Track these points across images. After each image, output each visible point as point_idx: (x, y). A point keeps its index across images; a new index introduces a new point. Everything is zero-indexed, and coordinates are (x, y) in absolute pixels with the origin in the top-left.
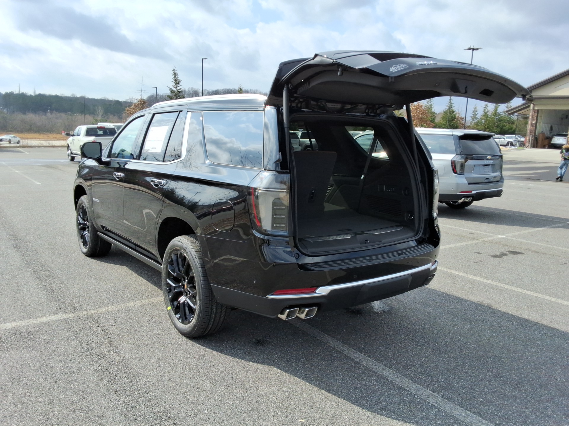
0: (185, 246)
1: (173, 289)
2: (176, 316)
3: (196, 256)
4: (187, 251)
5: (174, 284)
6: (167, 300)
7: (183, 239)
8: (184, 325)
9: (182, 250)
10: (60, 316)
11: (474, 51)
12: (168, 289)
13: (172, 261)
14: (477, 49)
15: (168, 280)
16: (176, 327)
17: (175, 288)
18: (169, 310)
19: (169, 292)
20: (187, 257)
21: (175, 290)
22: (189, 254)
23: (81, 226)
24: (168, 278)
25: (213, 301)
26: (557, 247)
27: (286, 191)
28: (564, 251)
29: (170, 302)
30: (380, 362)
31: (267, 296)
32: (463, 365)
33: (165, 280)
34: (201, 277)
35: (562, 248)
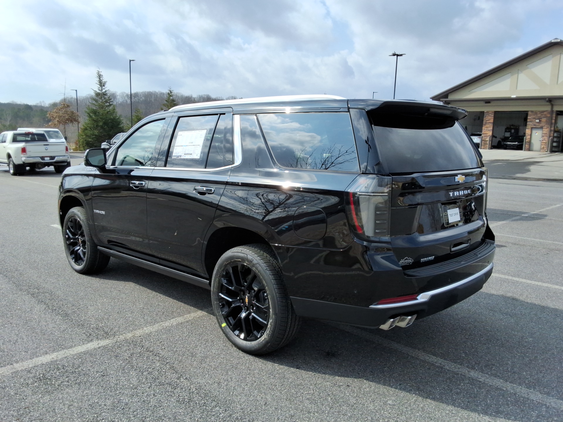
2: (235, 332)
3: (267, 268)
4: (253, 262)
5: (231, 298)
8: (248, 342)
10: (97, 344)
11: (398, 57)
12: (221, 304)
13: (228, 274)
14: (401, 55)
15: (220, 294)
16: (236, 345)
17: (232, 302)
18: (224, 327)
19: (223, 308)
20: (253, 269)
21: (232, 305)
22: (257, 265)
23: (72, 241)
24: (220, 292)
26: (529, 239)
27: (387, 194)
28: (539, 242)
29: (224, 318)
30: (461, 365)
31: (369, 306)
32: (535, 359)
33: (216, 295)
34: (276, 290)
35: (535, 239)
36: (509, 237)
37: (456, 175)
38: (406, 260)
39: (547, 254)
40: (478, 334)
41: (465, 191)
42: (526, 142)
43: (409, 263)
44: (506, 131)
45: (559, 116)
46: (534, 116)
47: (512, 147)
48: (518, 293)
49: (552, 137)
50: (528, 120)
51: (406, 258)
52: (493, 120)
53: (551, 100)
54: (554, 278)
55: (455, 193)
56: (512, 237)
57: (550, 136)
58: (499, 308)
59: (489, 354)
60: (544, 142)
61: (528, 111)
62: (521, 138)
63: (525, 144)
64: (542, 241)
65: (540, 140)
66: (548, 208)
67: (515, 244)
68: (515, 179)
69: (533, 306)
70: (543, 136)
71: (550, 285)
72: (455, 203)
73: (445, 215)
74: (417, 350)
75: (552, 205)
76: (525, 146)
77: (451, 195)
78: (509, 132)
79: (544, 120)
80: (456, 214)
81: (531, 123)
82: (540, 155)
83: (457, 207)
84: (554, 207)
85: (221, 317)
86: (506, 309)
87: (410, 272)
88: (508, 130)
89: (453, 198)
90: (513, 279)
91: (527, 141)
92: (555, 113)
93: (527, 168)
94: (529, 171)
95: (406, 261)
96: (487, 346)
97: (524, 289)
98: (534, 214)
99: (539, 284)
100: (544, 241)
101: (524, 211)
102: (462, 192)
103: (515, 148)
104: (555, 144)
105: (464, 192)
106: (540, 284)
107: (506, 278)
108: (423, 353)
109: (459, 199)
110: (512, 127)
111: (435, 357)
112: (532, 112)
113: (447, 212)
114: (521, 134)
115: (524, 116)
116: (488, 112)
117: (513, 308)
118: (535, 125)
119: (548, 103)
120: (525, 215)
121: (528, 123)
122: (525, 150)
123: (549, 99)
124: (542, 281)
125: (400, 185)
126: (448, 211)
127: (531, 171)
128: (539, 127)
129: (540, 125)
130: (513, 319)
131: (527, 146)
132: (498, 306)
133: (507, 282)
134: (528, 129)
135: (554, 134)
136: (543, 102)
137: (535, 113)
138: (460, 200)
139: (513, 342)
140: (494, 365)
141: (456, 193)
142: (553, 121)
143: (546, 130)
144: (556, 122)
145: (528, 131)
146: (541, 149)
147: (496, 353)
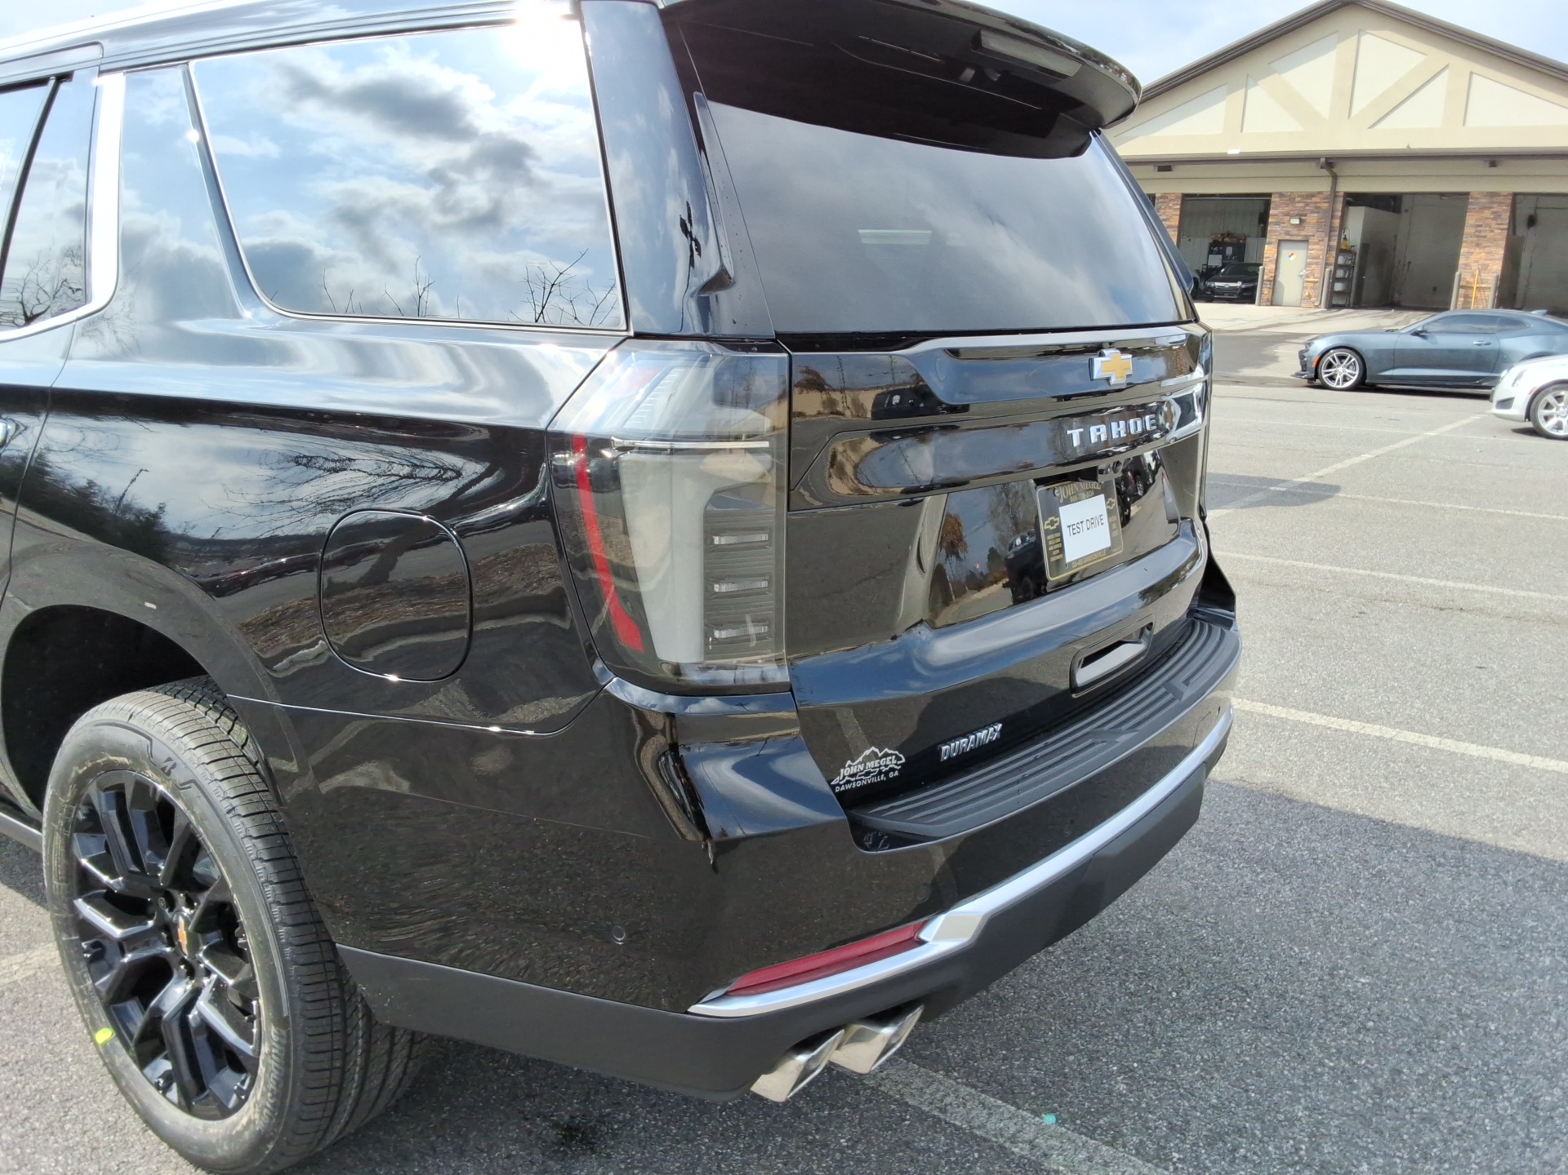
0: (160, 754)
1: (112, 950)
2: (147, 1071)
3: (236, 802)
4: (178, 776)
5: (118, 922)
6: (89, 997)
7: (148, 712)
8: (199, 1123)
9: (150, 772)
12: (84, 945)
13: (92, 814)
15: (80, 903)
16: (150, 1122)
17: (122, 946)
18: (104, 1045)
19: (91, 961)
20: (180, 804)
21: (123, 954)
22: (193, 791)
24: (80, 894)
25: (349, 1011)
26: (1300, 564)
27: (766, 444)
28: (1329, 575)
29: (107, 1007)
30: (1111, 1144)
31: (689, 1006)
32: (1394, 1080)
33: (65, 906)
34: (276, 909)
35: (1316, 566)
36: (1240, 560)
37: (1097, 349)
38: (868, 759)
39: (1361, 613)
40: (1172, 968)
41: (1131, 421)
42: (1263, 280)
43: (887, 773)
44: (1211, 252)
45: (1351, 208)
46: (1286, 209)
47: (1226, 296)
48: (1291, 770)
49: (1332, 268)
50: (1270, 220)
51: (867, 752)
52: (1178, 217)
53: (1331, 163)
54: (1396, 703)
55: (1093, 429)
56: (1247, 560)
57: (1327, 264)
58: (1235, 838)
59: (1218, 1069)
60: (1312, 279)
61: (1270, 195)
62: (1250, 269)
63: (1262, 288)
64: (1338, 569)
65: (1301, 276)
66: (1339, 466)
67: (1260, 583)
68: (1237, 382)
69: (1349, 826)
70: (1308, 265)
71: (1389, 732)
72: (1091, 474)
73: (1047, 532)
74: (940, 1075)
75: (1349, 456)
76: (1261, 293)
77: (1076, 442)
78: (1218, 253)
79: (1312, 218)
80: (1092, 522)
81: (1277, 228)
82: (1301, 315)
83: (1097, 493)
84: (1356, 460)
85: (92, 1003)
86: (1259, 840)
87: (888, 816)
88: (1216, 249)
89: (1080, 453)
90: (1268, 712)
91: (1266, 277)
92: (1341, 199)
93: (1268, 351)
94: (1274, 359)
95: (870, 765)
96: (1209, 1031)
97: (1308, 753)
98: (1303, 485)
99: (1352, 729)
100: (1345, 570)
101: (1275, 476)
102: (1122, 423)
103: (1235, 297)
104: (1338, 287)
105: (1127, 427)
106: (1355, 726)
107: (1247, 708)
108: (964, 1090)
109: (1106, 455)
110: (1227, 239)
111: (1013, 1109)
112: (1281, 195)
113: (1058, 515)
114: (1249, 258)
115: (1259, 209)
116: (1164, 196)
117: (1284, 835)
118: (1287, 233)
119: (1325, 172)
120: (1278, 489)
121: (1269, 228)
122: (1260, 305)
123: (1327, 159)
124: (1355, 714)
125: (868, 399)
126: (1061, 509)
127: (1280, 359)
128: (1299, 238)
129: (1303, 233)
130: (1288, 888)
131: (1266, 291)
132: (1232, 830)
133: (1252, 726)
134: (1270, 243)
135: (1336, 259)
136: (1311, 168)
137: (1290, 198)
138: (1110, 461)
139: (1302, 1002)
140: (1240, 1131)
141: (1097, 433)
142: (1337, 222)
143: (1318, 249)
144: (1342, 227)
145: (1269, 251)
146: (1302, 299)
147: (1245, 1062)
